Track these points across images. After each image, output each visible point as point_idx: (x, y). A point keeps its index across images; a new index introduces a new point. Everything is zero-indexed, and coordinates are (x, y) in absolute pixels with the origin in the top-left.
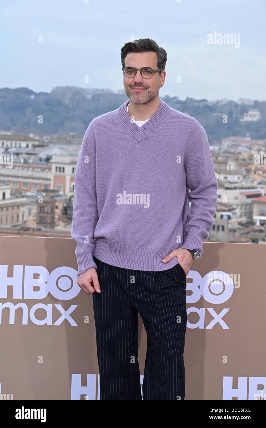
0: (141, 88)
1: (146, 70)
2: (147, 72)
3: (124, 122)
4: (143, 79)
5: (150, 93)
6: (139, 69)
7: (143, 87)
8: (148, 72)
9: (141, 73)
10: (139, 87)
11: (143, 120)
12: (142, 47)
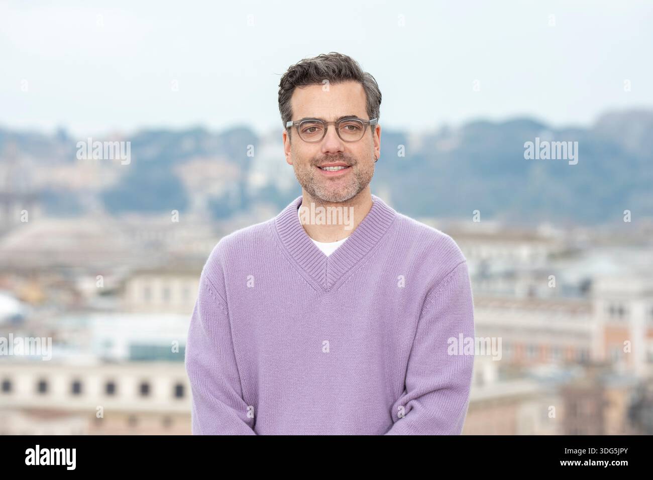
0: (341, 162)
1: (347, 123)
2: (349, 126)
3: (293, 245)
4: (342, 141)
5: (359, 175)
6: (332, 120)
7: (344, 160)
8: (351, 127)
9: (337, 129)
10: (337, 162)
11: (333, 241)
12: (334, 71)
